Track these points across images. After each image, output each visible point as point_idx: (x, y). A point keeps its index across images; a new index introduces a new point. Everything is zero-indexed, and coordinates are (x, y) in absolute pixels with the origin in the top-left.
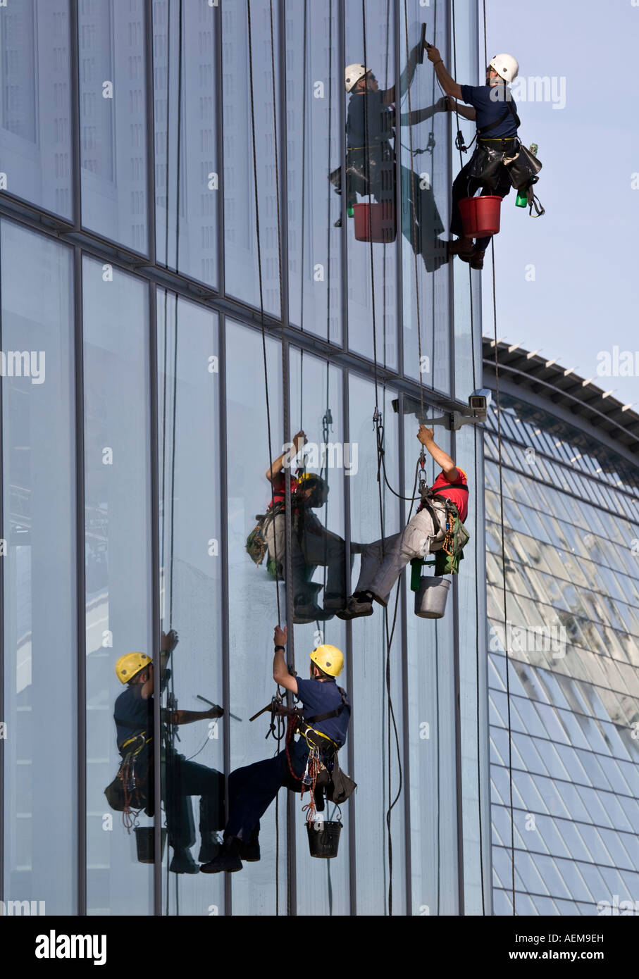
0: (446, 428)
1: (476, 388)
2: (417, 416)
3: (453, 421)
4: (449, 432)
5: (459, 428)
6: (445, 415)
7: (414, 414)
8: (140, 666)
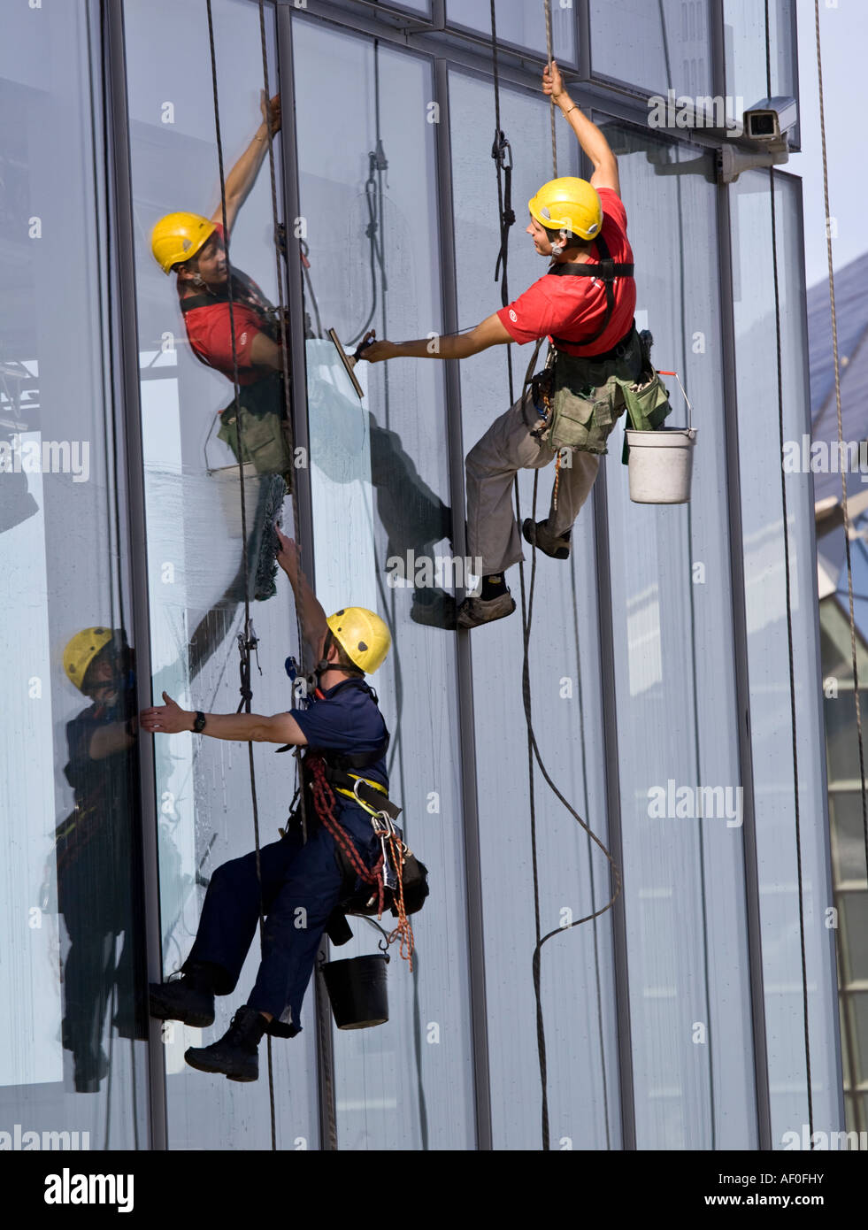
0: (709, 180)
1: (773, 96)
2: (649, 159)
3: (721, 164)
4: (712, 186)
5: (735, 179)
6: (705, 153)
7: (643, 154)
8: (93, 649)
